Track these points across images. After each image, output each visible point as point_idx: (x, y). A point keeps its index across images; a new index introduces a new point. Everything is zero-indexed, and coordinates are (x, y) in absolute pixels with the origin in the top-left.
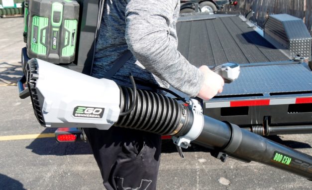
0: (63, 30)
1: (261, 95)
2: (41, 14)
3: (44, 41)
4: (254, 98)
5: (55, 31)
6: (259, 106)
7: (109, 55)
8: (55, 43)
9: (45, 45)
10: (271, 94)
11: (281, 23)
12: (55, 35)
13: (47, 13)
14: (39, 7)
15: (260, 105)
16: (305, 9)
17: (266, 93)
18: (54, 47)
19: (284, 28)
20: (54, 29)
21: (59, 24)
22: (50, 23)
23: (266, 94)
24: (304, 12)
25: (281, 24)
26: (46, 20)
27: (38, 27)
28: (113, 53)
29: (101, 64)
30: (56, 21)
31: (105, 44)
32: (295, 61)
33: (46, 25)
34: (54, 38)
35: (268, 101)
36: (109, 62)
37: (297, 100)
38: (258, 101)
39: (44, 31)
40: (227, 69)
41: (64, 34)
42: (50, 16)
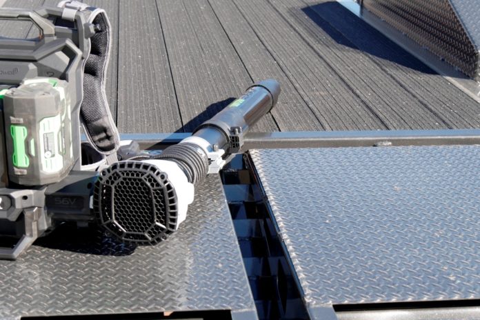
3: (61, 150)
42: (61, 110)
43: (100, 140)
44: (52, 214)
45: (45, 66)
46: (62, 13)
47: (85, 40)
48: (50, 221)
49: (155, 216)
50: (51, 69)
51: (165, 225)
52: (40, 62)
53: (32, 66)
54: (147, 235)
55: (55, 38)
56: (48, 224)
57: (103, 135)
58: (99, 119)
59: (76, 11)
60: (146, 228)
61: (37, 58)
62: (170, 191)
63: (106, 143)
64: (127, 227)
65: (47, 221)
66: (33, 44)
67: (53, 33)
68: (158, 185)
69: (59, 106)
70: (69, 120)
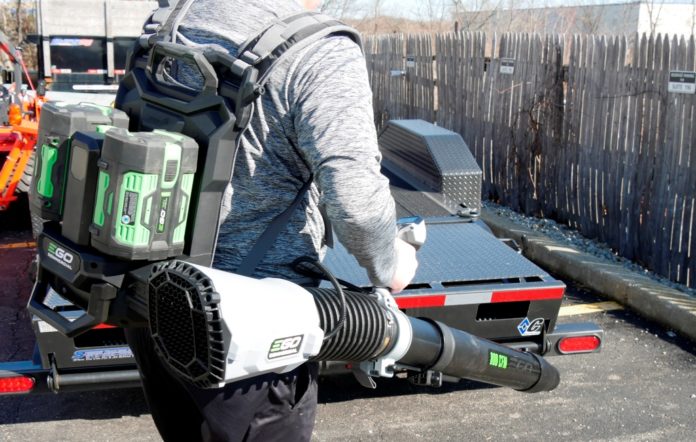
0: (178, 194)
1: (427, 286)
2: (147, 169)
3: (147, 221)
4: (417, 293)
5: (164, 198)
6: (424, 308)
7: (245, 229)
8: (162, 221)
9: (149, 227)
10: (445, 284)
11: (421, 139)
12: (165, 204)
13: (157, 166)
14: (145, 156)
15: (428, 306)
16: (436, 107)
17: (435, 283)
18: (161, 228)
19: (427, 149)
20: (164, 194)
21: (171, 184)
22: (159, 183)
23: (435, 285)
24: (435, 112)
25: (421, 142)
26: (155, 177)
27: (137, 193)
28: (254, 224)
29: (230, 246)
30: (169, 179)
31: (240, 210)
32: (462, 216)
33: (154, 189)
34: (163, 211)
35: (443, 298)
36: (248, 241)
37: (495, 295)
38: (424, 299)
39: (150, 200)
40: (412, 228)
41: (180, 200)
42: (161, 171)
45: (193, 124)
46: (232, 64)
49: (196, 350)
50: (199, 129)
51: (207, 365)
55: (217, 94)
60: (188, 361)
61: (188, 112)
62: (216, 321)
64: (171, 351)
67: (216, 86)
68: (200, 307)
69: (157, 164)
70: (182, 193)
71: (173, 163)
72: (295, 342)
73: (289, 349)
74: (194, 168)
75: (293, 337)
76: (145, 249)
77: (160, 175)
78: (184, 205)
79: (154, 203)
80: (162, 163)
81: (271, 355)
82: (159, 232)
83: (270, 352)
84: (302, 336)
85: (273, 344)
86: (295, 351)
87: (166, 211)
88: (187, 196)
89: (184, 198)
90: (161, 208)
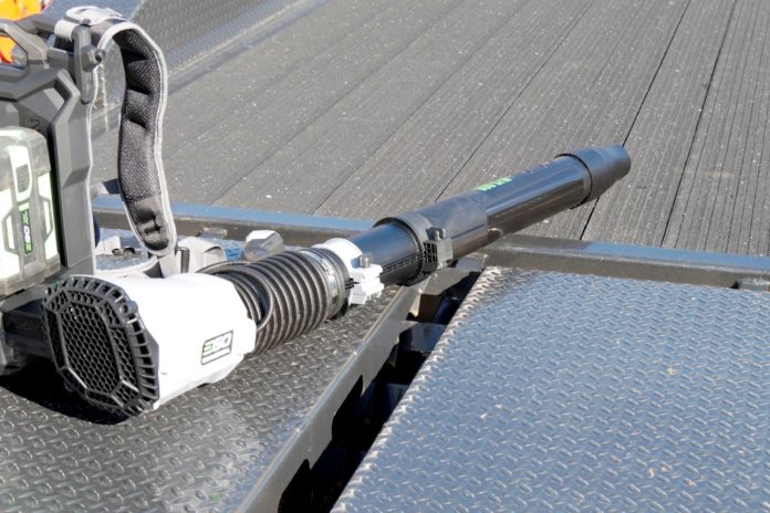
0: (38, 202)
3: (12, 246)
5: (24, 212)
8: (28, 239)
9: (16, 251)
12: (26, 219)
13: (6, 179)
18: (29, 248)
20: (22, 208)
21: (27, 194)
22: (14, 198)
26: (8, 192)
30: (23, 188)
33: (9, 206)
34: (26, 228)
39: (9, 220)
41: (42, 209)
42: (12, 184)
43: (148, 231)
44: (12, 342)
45: (28, 110)
46: (53, 27)
47: (83, 72)
48: (12, 352)
49: (120, 371)
50: (36, 115)
51: (137, 386)
52: (22, 103)
53: (10, 108)
54: (115, 399)
55: (47, 66)
56: (7, 358)
57: (151, 224)
58: (145, 197)
59: (73, 26)
60: (113, 388)
61: (16, 97)
62: (138, 333)
63: (154, 237)
64: (89, 382)
65: (6, 351)
66: (19, 73)
67: (44, 58)
68: (118, 321)
69: (6, 177)
70: (41, 199)
71: (23, 170)
72: (226, 341)
73: (221, 349)
74: (48, 167)
75: (223, 335)
76: (17, 277)
77: (13, 188)
78: (48, 211)
79: (14, 222)
80: (11, 175)
81: (205, 360)
82: (27, 252)
83: (203, 357)
84: (232, 332)
85: (204, 346)
86: (227, 350)
87: (29, 226)
88: (48, 201)
89: (46, 204)
90: (23, 225)
